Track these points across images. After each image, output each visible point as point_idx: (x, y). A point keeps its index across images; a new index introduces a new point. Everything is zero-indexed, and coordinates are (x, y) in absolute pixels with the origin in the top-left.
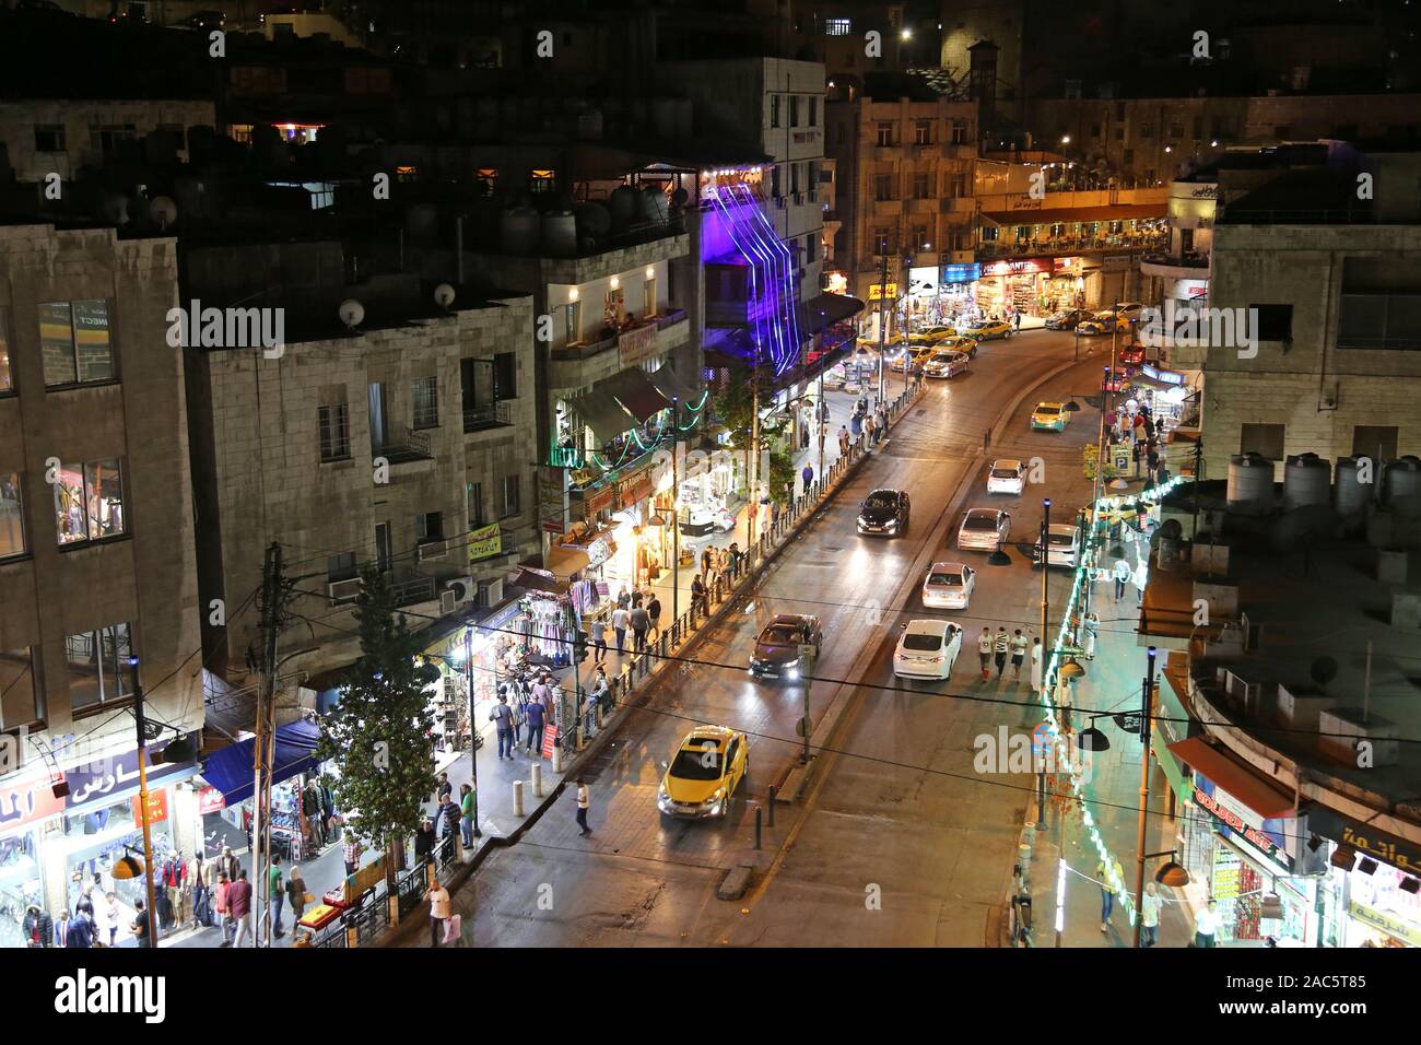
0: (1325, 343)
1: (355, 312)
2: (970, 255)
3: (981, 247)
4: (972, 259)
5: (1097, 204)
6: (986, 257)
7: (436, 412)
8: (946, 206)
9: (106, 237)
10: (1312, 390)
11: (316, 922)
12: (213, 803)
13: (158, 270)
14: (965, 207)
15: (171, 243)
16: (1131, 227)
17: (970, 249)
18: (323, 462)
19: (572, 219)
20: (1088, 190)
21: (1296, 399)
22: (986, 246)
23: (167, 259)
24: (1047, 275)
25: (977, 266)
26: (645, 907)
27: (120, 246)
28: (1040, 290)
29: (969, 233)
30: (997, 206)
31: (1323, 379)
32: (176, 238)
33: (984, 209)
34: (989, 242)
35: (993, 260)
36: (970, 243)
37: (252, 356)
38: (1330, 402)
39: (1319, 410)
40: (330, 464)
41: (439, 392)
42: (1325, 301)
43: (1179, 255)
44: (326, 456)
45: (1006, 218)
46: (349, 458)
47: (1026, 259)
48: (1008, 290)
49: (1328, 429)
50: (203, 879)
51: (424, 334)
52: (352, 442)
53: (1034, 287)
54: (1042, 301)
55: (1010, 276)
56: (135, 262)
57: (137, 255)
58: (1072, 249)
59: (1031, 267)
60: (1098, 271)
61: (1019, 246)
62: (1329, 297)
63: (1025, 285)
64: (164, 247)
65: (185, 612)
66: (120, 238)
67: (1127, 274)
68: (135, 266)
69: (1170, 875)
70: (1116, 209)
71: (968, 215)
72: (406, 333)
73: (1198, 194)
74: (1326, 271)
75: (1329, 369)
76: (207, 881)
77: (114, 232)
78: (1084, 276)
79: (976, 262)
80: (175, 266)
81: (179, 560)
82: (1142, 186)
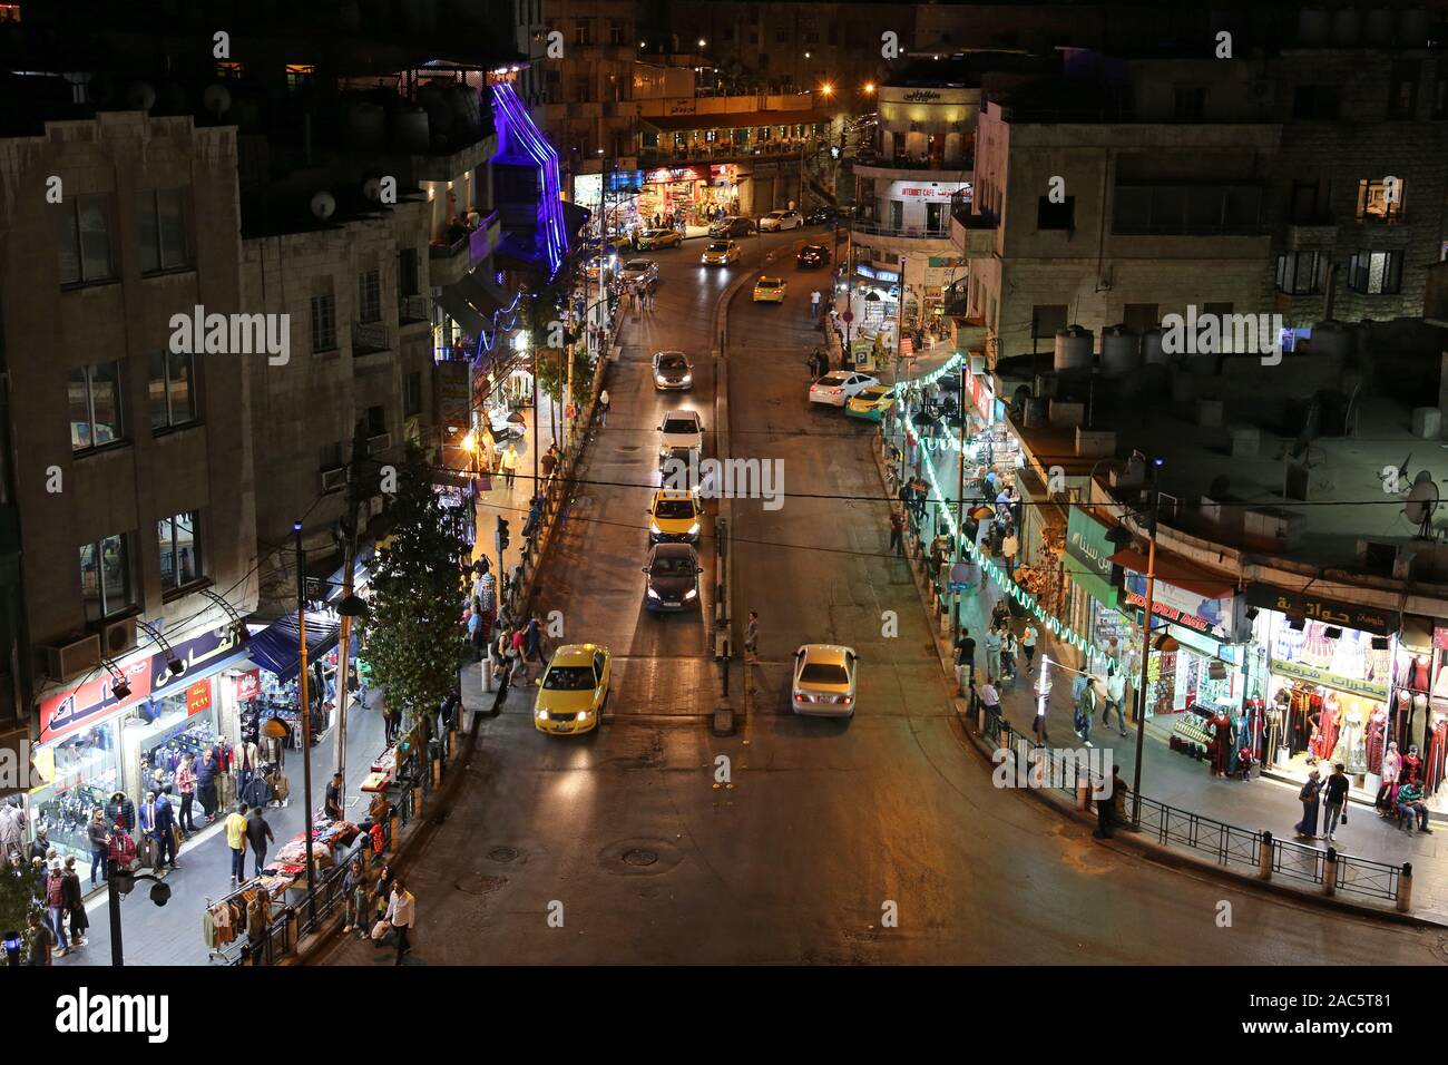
0: (1103, 230)
1: (327, 204)
2: (632, 162)
3: (642, 153)
4: (635, 166)
5: (747, 110)
6: (649, 164)
7: (378, 305)
8: (608, 111)
9: (185, 125)
10: (1090, 273)
11: (378, 786)
12: (249, 688)
13: (224, 157)
14: (625, 110)
15: (232, 130)
16: (779, 135)
17: (632, 155)
18: (316, 353)
19: (425, 116)
20: (738, 95)
21: (1077, 282)
22: (648, 152)
23: (230, 147)
24: (704, 183)
25: (639, 174)
26: (654, 750)
27: (196, 132)
28: (697, 197)
29: (630, 140)
30: (655, 110)
31: (1100, 262)
32: (237, 127)
33: (643, 114)
34: (648, 148)
35: (654, 168)
36: (631, 149)
37: (258, 246)
38: (1105, 283)
39: (1097, 291)
40: (321, 355)
41: (381, 285)
42: (1102, 192)
43: (891, 158)
44: (316, 349)
45: (667, 124)
46: (335, 349)
47: (684, 166)
48: (668, 198)
49: (1103, 308)
50: (250, 762)
51: (383, 227)
52: (338, 333)
53: (692, 195)
54: (700, 210)
55: (669, 183)
56: (207, 150)
57: (208, 145)
58: (727, 155)
59: (690, 174)
60: (749, 178)
61: (679, 153)
62: (1105, 188)
63: (680, 194)
64: (227, 134)
65: (244, 496)
66: (197, 125)
67: (775, 181)
68: (207, 153)
69: (1166, 644)
70: (765, 115)
71: (628, 119)
72: (369, 225)
73: (909, 99)
74: (1103, 165)
75: (1105, 254)
76: (253, 764)
77: (192, 119)
78: (738, 183)
79: (639, 168)
80: (236, 153)
81: (240, 445)
82: (787, 92)
